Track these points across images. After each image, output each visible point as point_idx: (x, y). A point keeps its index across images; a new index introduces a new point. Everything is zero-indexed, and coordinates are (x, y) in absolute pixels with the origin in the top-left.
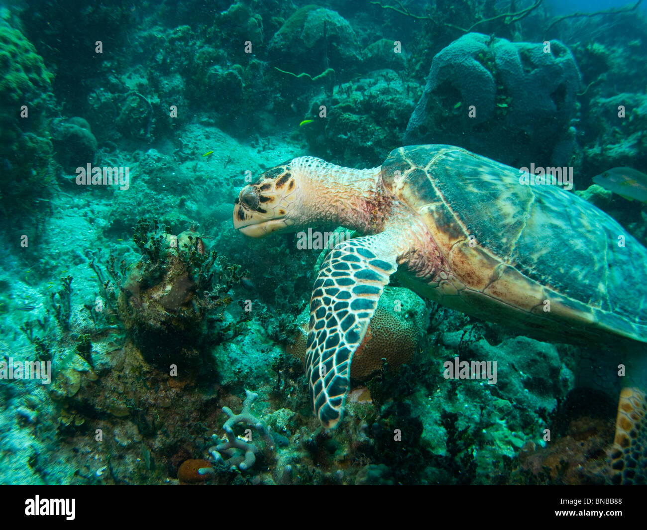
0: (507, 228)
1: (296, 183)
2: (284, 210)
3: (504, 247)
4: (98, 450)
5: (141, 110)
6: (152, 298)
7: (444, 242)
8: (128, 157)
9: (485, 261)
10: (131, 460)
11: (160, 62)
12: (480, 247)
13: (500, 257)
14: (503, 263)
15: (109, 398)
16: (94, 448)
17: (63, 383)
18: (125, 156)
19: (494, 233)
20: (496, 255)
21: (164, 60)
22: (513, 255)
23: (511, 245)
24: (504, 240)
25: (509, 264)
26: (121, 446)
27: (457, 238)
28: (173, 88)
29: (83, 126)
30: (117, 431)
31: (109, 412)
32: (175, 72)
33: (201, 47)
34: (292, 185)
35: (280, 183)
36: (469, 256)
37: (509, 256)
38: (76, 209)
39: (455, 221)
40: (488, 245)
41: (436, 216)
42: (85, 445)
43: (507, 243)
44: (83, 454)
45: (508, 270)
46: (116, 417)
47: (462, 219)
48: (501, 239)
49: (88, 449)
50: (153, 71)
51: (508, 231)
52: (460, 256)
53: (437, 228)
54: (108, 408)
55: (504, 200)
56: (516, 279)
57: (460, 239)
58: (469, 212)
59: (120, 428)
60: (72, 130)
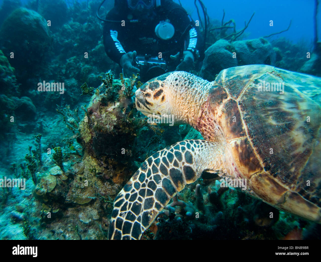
0: (296, 158)
1: (166, 98)
2: (159, 112)
3: (292, 176)
4: (68, 231)
5: (57, 95)
6: (107, 111)
7: (245, 174)
8: (51, 119)
9: (275, 188)
10: (92, 232)
11: (64, 73)
12: (272, 177)
13: (287, 185)
14: (289, 189)
15: (75, 192)
16: (65, 230)
17: (44, 184)
18: (50, 118)
19: (285, 164)
20: (284, 183)
21: (66, 72)
22: (298, 183)
23: (298, 174)
24: (293, 170)
25: (294, 191)
26: (84, 224)
27: (255, 170)
28: (72, 85)
29: (29, 100)
30: (81, 215)
31: (75, 202)
32: (72, 77)
33: (83, 66)
34: (163, 98)
35: (157, 95)
36: (263, 184)
37: (295, 183)
38: (28, 141)
39: (254, 156)
40: (279, 176)
41: (240, 151)
42: (59, 228)
43: (295, 172)
44: (58, 234)
45: (293, 196)
46: (80, 205)
47: (260, 153)
48: (290, 169)
49: (62, 231)
50: (61, 76)
51: (297, 160)
52: (257, 183)
53: (240, 161)
54: (75, 199)
55: (297, 130)
56: (299, 202)
57: (257, 171)
58: (267, 145)
59: (82, 213)
60: (23, 102)
